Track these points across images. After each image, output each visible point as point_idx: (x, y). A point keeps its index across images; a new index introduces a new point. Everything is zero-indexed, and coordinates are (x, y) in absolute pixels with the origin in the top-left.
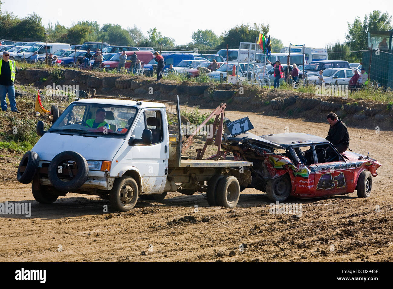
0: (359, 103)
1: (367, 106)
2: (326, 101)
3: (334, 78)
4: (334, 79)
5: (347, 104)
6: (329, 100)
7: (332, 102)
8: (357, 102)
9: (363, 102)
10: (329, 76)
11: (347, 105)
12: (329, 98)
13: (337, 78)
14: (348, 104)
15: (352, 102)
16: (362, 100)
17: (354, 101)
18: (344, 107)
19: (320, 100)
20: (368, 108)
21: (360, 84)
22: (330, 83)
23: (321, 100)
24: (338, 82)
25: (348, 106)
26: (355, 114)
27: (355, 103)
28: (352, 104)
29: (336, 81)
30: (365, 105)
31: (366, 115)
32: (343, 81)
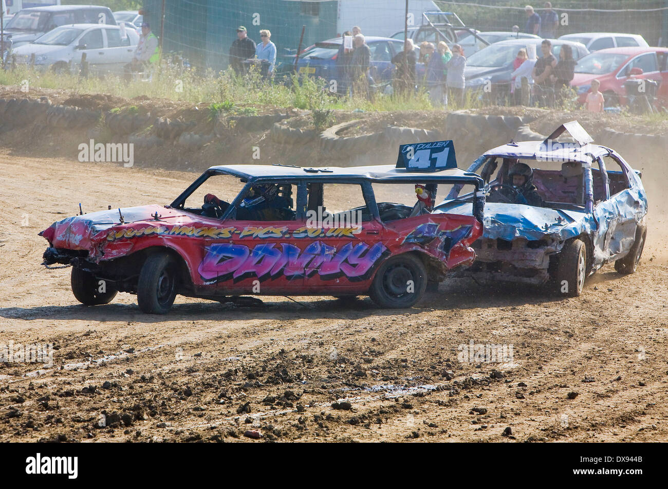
0: (141, 107)
1: (160, 114)
2: (62, 104)
3: (77, 47)
4: (78, 50)
5: (113, 110)
6: (68, 102)
7: (77, 108)
8: (135, 105)
9: (150, 106)
10: (65, 45)
11: (111, 114)
12: (68, 98)
13: (84, 48)
14: (115, 112)
15: (123, 106)
16: (148, 99)
17: (128, 104)
18: (106, 119)
19: (47, 102)
20: (162, 120)
21: (138, 63)
22: (70, 61)
23: (50, 102)
24: (87, 58)
25: (116, 116)
26: (134, 135)
27: (130, 107)
28: (124, 111)
29: (84, 55)
30: (156, 112)
31: (159, 136)
32: (100, 56)
